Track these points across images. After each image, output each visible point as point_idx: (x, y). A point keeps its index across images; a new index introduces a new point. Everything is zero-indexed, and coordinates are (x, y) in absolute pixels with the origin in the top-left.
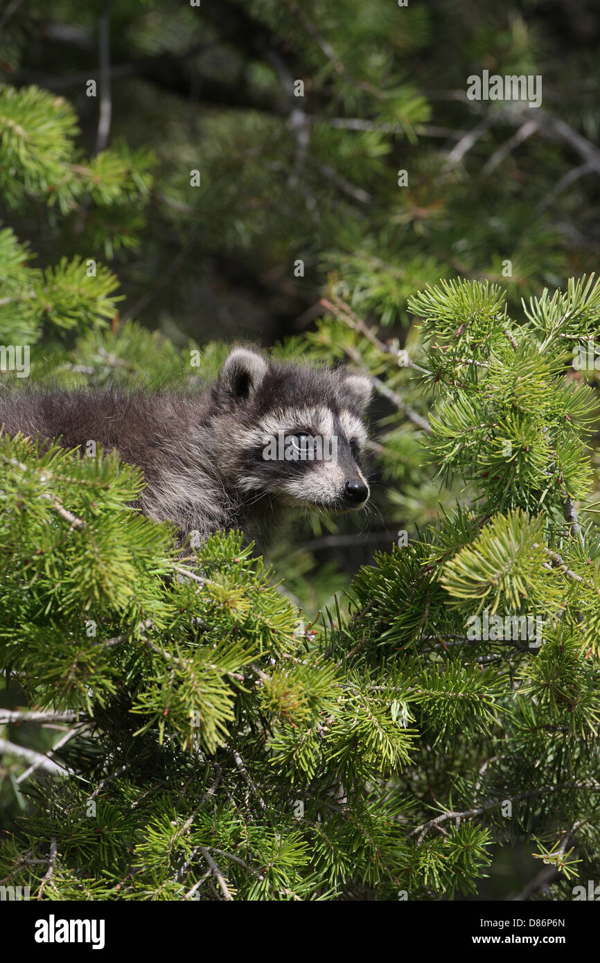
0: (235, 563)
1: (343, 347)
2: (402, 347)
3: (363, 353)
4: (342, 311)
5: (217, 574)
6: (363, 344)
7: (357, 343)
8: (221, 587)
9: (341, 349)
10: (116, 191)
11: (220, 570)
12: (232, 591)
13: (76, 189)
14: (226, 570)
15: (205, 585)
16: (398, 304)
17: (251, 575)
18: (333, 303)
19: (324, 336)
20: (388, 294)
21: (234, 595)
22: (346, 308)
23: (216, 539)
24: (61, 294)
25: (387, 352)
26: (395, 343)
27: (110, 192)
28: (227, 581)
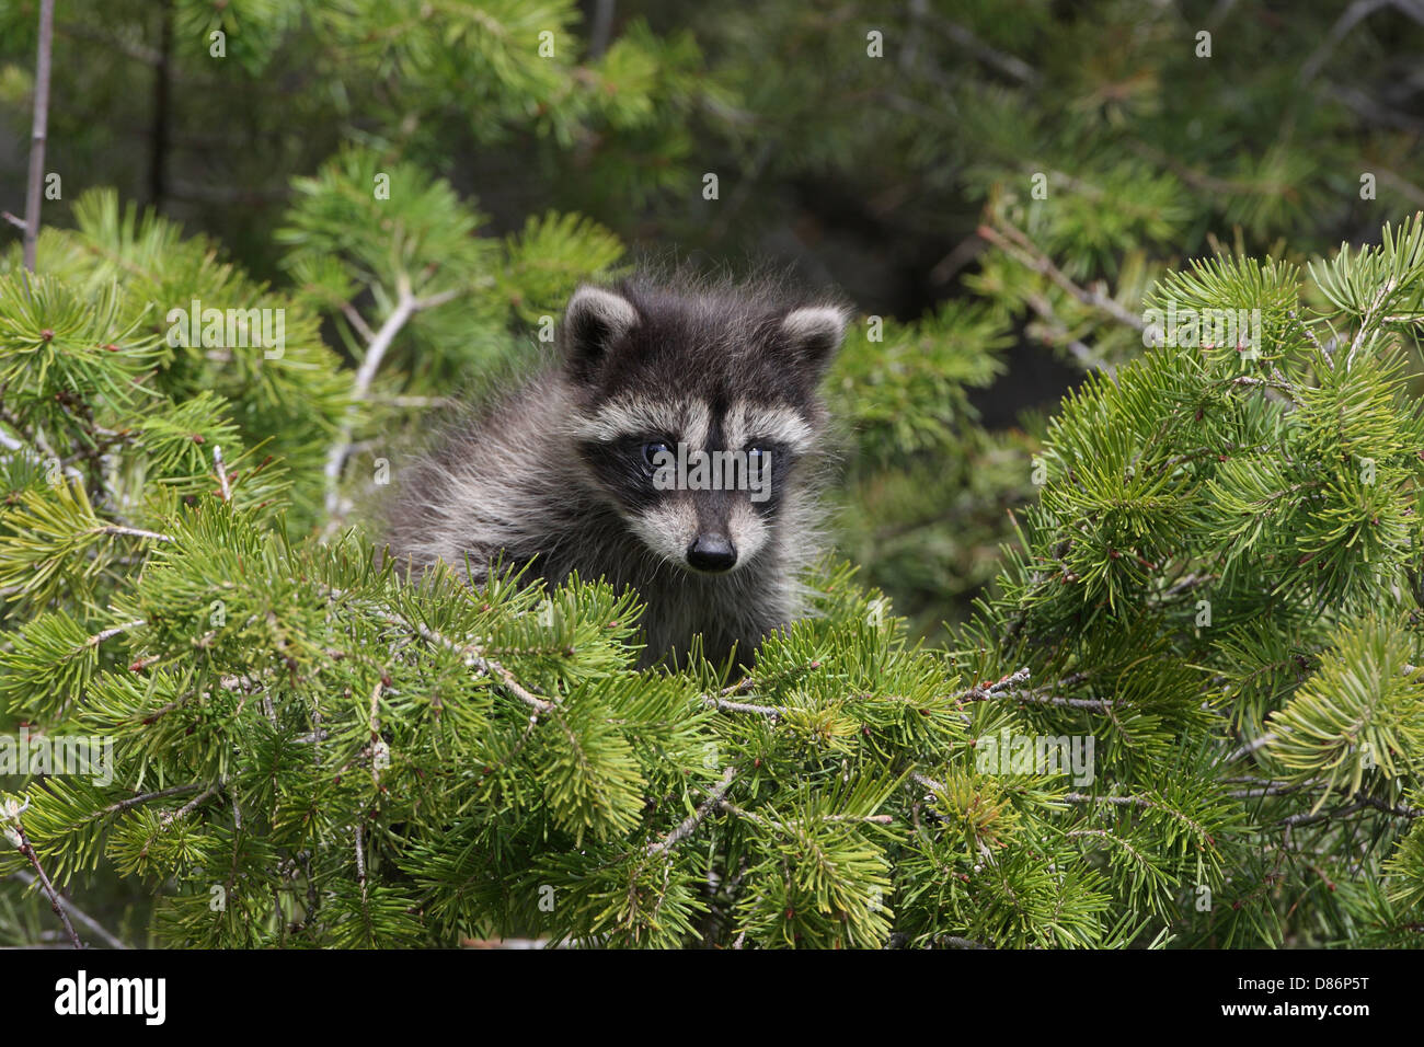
0: (813, 669)
1: (1024, 297)
2: (1113, 293)
3: (1056, 303)
4: (1014, 242)
5: (793, 694)
6: (1054, 292)
7: (1045, 289)
8: (804, 710)
9: (1019, 298)
10: (643, 104)
11: (794, 687)
12: (821, 713)
13: (581, 106)
14: (803, 683)
15: (778, 716)
16: (1098, 244)
17: (844, 680)
18: (999, 231)
19: (991, 281)
20: (1082, 229)
21: (827, 716)
22: (1021, 237)
23: (774, 644)
24: (532, 276)
25: (1089, 303)
26: (1101, 290)
27: (635, 108)
28: (809, 699)
